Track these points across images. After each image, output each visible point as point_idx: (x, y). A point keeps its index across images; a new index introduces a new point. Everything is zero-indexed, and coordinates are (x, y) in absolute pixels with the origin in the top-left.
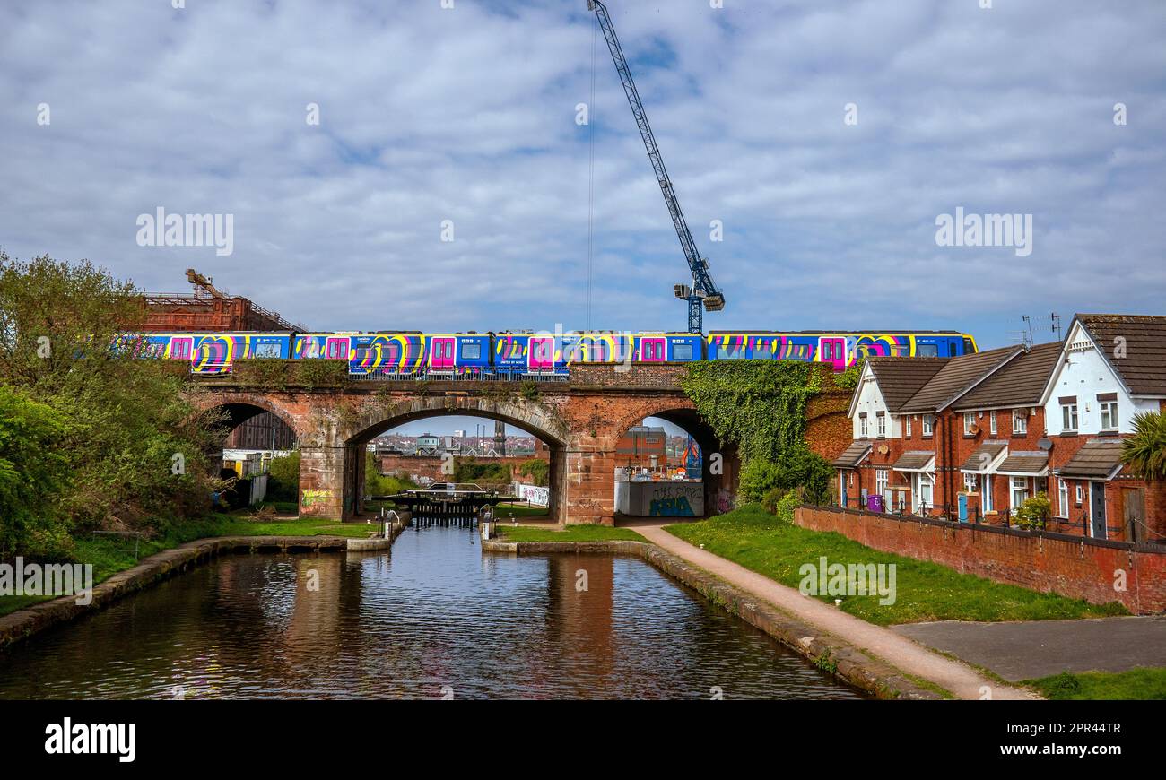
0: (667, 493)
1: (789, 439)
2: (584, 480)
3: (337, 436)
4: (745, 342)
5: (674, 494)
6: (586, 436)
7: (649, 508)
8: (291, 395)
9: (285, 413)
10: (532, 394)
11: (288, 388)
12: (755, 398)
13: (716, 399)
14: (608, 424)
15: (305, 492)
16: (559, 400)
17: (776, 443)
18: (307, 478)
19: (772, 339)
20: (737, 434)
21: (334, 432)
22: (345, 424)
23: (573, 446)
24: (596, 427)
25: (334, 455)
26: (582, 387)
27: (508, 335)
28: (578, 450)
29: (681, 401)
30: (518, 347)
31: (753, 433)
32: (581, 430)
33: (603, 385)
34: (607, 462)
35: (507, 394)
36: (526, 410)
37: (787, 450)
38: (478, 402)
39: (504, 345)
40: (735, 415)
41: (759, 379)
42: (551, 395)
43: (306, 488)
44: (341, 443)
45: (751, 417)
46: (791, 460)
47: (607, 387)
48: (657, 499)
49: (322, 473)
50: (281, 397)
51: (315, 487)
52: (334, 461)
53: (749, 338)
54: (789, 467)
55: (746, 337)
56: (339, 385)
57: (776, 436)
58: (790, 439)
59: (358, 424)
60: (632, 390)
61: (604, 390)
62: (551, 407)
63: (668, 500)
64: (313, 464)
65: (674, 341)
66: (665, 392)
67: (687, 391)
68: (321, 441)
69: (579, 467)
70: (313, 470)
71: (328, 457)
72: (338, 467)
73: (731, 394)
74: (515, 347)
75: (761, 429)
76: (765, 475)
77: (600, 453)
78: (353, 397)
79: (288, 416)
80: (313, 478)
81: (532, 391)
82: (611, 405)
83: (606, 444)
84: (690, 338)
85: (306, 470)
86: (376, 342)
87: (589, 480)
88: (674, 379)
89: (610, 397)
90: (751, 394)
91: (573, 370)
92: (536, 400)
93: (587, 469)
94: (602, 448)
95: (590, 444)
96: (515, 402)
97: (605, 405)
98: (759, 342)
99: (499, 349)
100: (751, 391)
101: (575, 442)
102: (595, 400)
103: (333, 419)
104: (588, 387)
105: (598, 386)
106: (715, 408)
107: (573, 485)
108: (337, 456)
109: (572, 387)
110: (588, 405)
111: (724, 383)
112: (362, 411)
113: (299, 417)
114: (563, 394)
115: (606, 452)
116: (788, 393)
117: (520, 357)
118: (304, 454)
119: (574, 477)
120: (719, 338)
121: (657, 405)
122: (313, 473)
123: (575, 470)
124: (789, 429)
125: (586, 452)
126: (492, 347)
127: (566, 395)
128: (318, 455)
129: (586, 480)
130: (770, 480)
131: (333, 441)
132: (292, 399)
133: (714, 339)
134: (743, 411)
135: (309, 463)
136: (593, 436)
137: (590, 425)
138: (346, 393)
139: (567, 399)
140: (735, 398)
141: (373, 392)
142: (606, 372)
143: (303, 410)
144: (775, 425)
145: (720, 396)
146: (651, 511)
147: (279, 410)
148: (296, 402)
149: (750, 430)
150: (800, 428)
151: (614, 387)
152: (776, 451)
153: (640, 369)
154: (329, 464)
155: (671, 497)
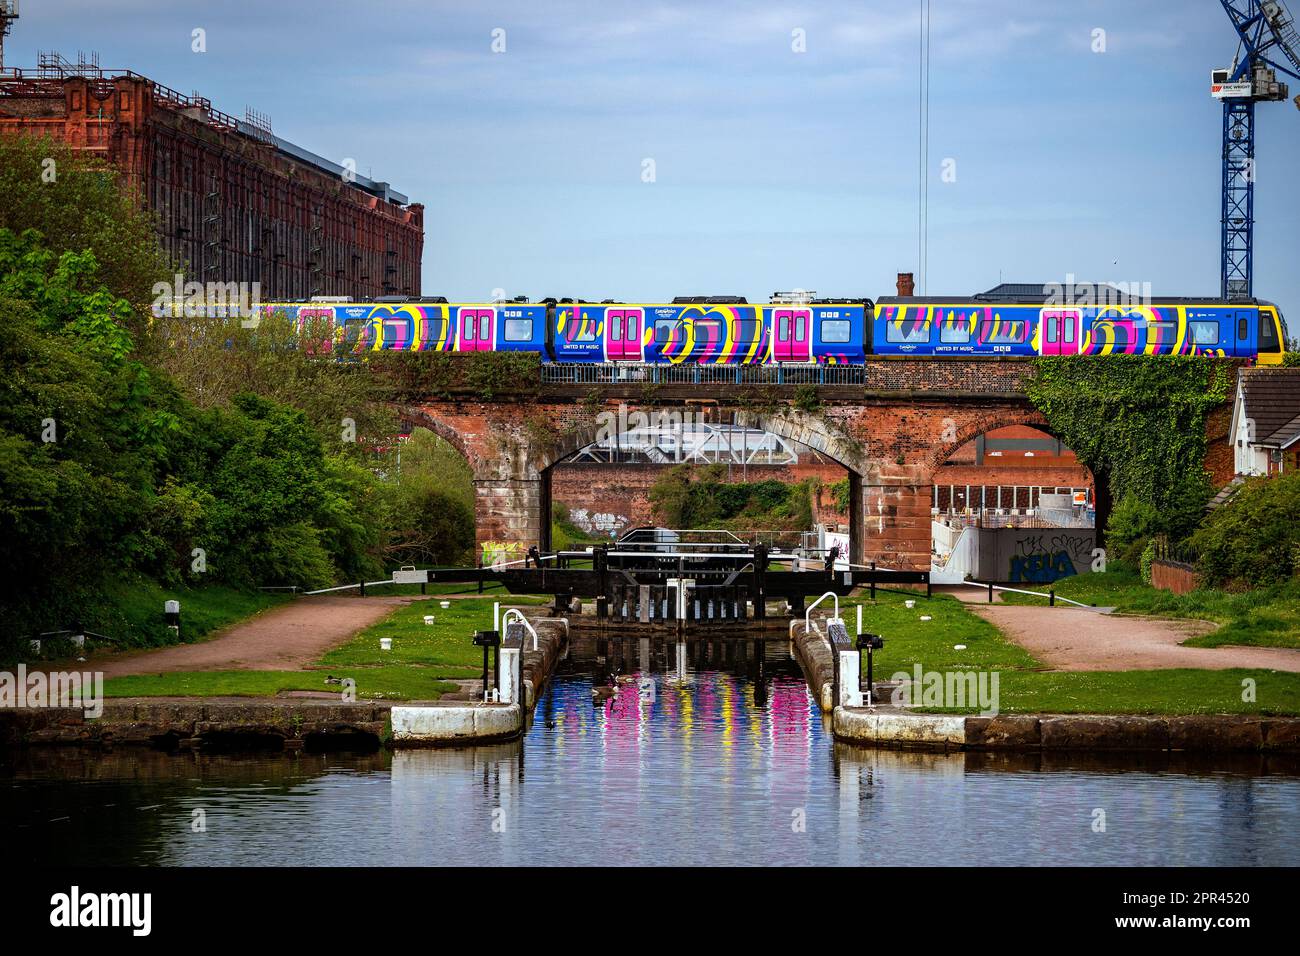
0: (1037, 545)
1: (1179, 468)
2: (887, 525)
3: (528, 463)
4: (930, 317)
5: (1048, 547)
6: (889, 463)
7: (1009, 570)
8: (458, 406)
9: (451, 431)
10: (811, 404)
11: (454, 394)
12: (1132, 410)
13: (1076, 411)
14: (920, 445)
15: (484, 545)
16: (850, 411)
17: (1160, 474)
18: (486, 525)
19: (970, 311)
20: (1106, 460)
21: (524, 458)
22: (539, 447)
23: (872, 477)
24: (903, 450)
25: (525, 492)
26: (884, 393)
27: (576, 305)
28: (879, 483)
29: (1026, 414)
30: (589, 324)
31: (1128, 459)
32: (883, 455)
33: (913, 389)
34: (920, 502)
35: (775, 403)
36: (802, 426)
37: (1176, 483)
38: (733, 414)
39: (569, 320)
40: (1103, 434)
41: (1136, 383)
42: (839, 405)
43: (486, 538)
44: (534, 474)
45: (1125, 437)
46: (1182, 498)
47: (918, 393)
48: (1021, 555)
49: (508, 518)
50: (444, 408)
51: (499, 537)
52: (525, 501)
53: (935, 310)
54: (1177, 507)
55: (931, 308)
56: (529, 391)
57: (1161, 463)
58: (1181, 469)
59: (559, 447)
60: (954, 398)
61: (914, 397)
62: (840, 422)
63: (1039, 557)
64: (495, 504)
65: (823, 315)
66: (1002, 401)
67: (1034, 399)
68: (504, 471)
69: (880, 508)
70: (495, 514)
71: (516, 495)
72: (531, 509)
73: (1097, 404)
74: (585, 323)
75: (1139, 454)
76: (1135, 521)
77: (910, 488)
78: (549, 407)
79: (456, 435)
80: (495, 525)
81: (811, 399)
82: (925, 419)
83: (919, 474)
84: (848, 310)
85: (485, 513)
86: (374, 316)
87: (894, 525)
88: (1015, 382)
89: (923, 407)
90: (1126, 404)
91: (870, 368)
92: (816, 411)
93: (891, 511)
94: (913, 480)
95: (896, 474)
96: (786, 414)
97: (916, 418)
98: (951, 316)
99: (560, 326)
100: (1125, 401)
101: (873, 472)
102: (903, 412)
103: (521, 440)
104: (890, 393)
105: (905, 391)
106: (1074, 424)
107: (873, 533)
108: (530, 493)
109: (869, 392)
110: (892, 418)
111: (1086, 389)
112: (563, 426)
113: (471, 436)
114: (856, 403)
115: (919, 487)
116: (1178, 404)
117: (592, 338)
118: (480, 491)
119: (874, 522)
120: (890, 310)
121: (992, 418)
122: (495, 518)
123: (875, 512)
124: (1179, 455)
125: (891, 487)
126: (551, 322)
127: (860, 404)
128: (501, 491)
129: (891, 525)
130: (1143, 526)
131: (524, 472)
132: (459, 410)
133: (884, 311)
134: (1114, 429)
135: (489, 503)
136: (899, 463)
137: (896, 448)
138: (540, 401)
139: (862, 409)
140: (1101, 411)
141: (579, 400)
142: (918, 372)
143: (476, 427)
144: (1160, 448)
145: (1082, 407)
146: (1012, 574)
147: (441, 426)
148: (467, 414)
149: (1125, 455)
150: (1196, 453)
151: (929, 393)
152: (1160, 484)
153: (967, 367)
154: (518, 504)
155: (1043, 552)
